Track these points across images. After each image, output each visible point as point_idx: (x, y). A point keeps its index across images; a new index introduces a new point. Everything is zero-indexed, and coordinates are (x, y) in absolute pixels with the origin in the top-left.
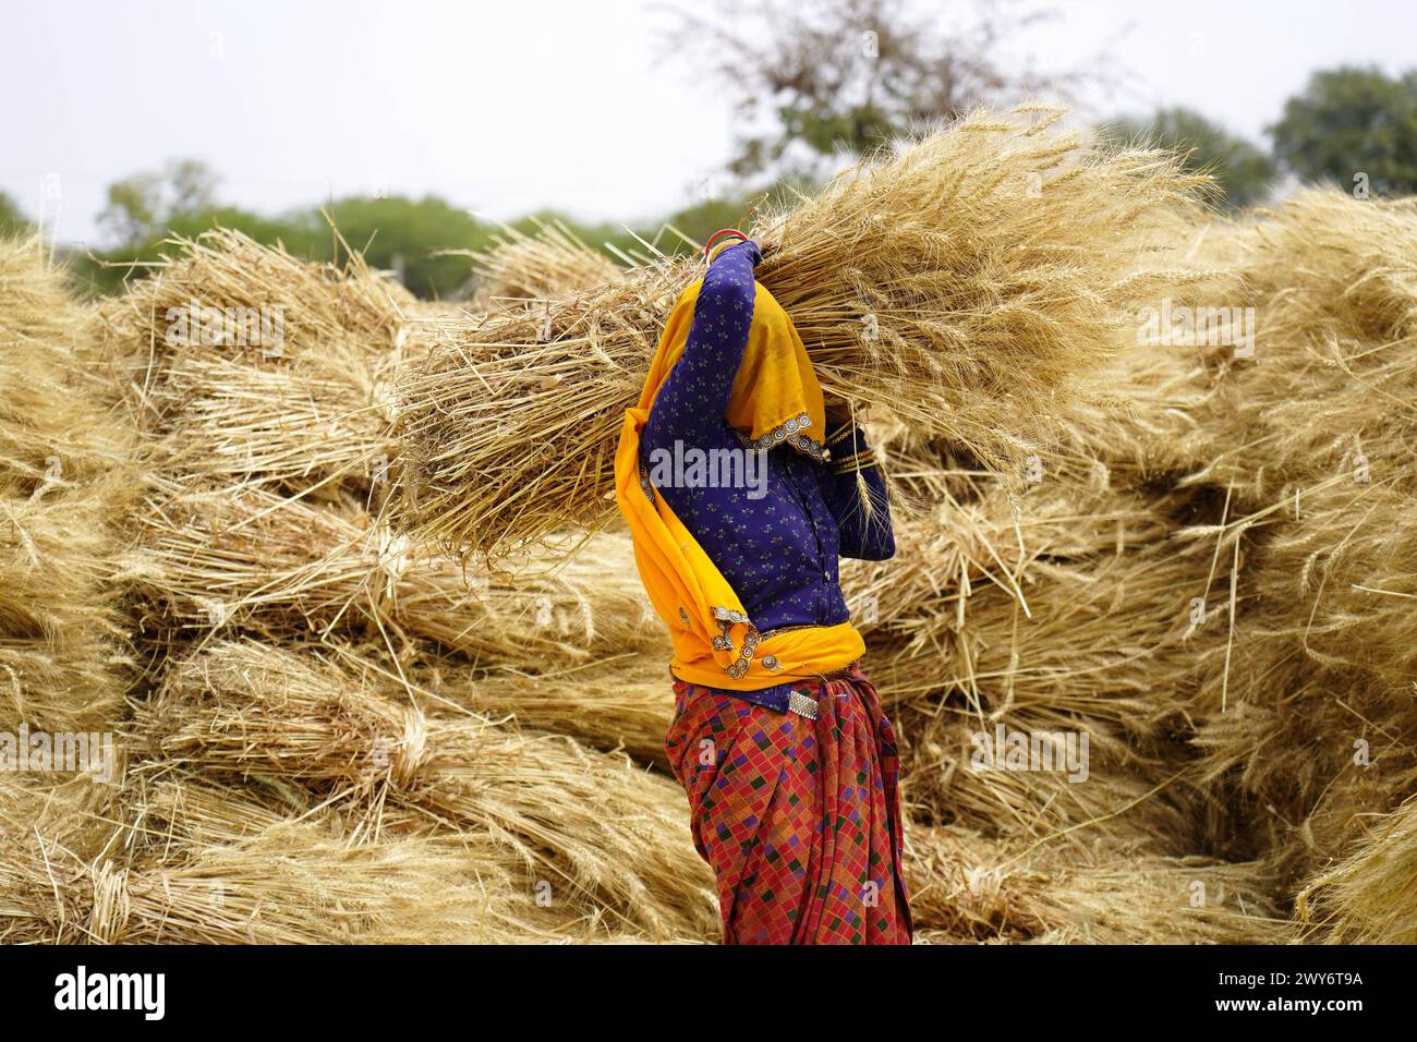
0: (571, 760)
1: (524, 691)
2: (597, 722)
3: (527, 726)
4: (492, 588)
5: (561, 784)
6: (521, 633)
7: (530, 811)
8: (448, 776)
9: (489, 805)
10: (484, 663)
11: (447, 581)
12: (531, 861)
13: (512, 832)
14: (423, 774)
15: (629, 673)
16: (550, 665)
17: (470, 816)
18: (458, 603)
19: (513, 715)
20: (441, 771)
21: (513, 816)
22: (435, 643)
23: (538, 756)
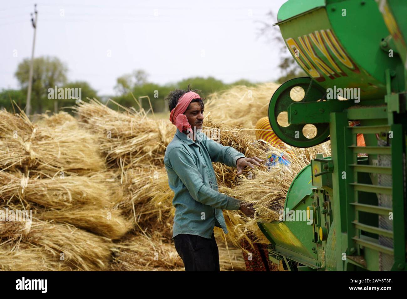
0: (67, 230)
1: (56, 214)
2: (74, 221)
3: (57, 223)
4: (48, 190)
5: (64, 236)
6: (56, 200)
7: (56, 242)
8: (35, 235)
9: (46, 242)
10: (47, 208)
11: (37, 189)
12: (54, 254)
13: (51, 247)
14: (31, 234)
15: (82, 209)
16: (63, 208)
17: (41, 244)
18: (39, 194)
19: (53, 220)
20: (34, 234)
21: (51, 244)
22: (36, 203)
23: (59, 230)
